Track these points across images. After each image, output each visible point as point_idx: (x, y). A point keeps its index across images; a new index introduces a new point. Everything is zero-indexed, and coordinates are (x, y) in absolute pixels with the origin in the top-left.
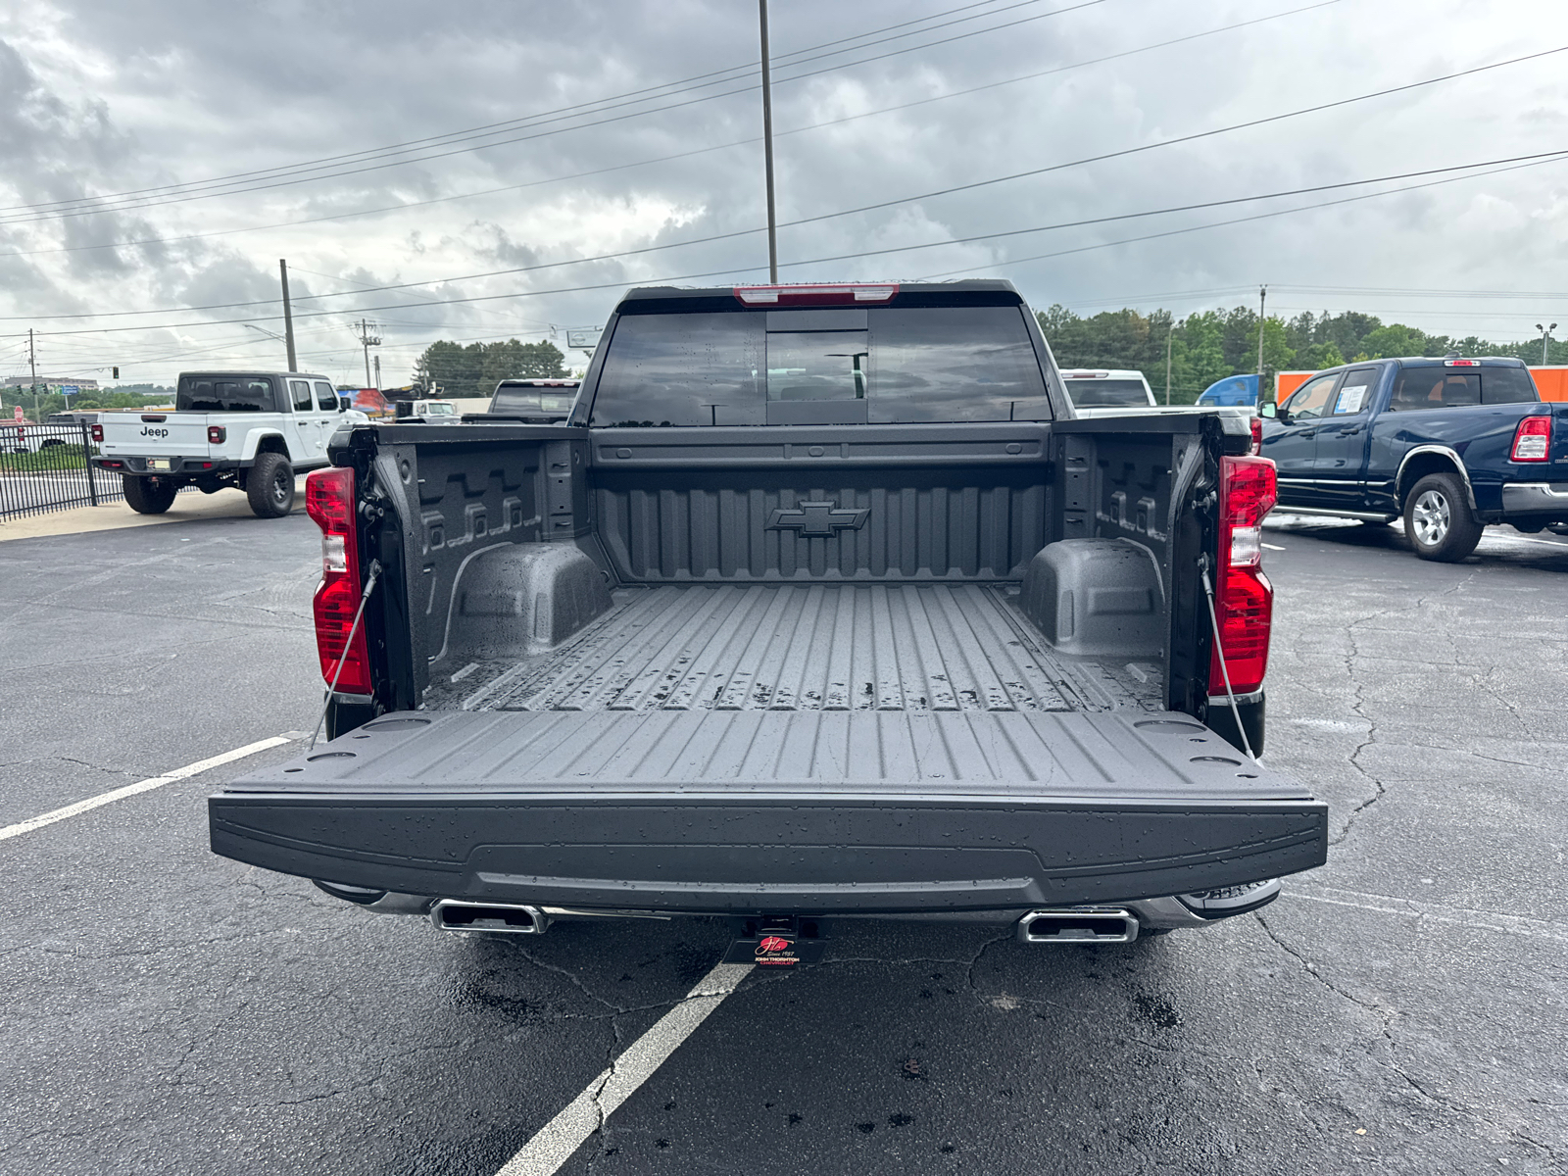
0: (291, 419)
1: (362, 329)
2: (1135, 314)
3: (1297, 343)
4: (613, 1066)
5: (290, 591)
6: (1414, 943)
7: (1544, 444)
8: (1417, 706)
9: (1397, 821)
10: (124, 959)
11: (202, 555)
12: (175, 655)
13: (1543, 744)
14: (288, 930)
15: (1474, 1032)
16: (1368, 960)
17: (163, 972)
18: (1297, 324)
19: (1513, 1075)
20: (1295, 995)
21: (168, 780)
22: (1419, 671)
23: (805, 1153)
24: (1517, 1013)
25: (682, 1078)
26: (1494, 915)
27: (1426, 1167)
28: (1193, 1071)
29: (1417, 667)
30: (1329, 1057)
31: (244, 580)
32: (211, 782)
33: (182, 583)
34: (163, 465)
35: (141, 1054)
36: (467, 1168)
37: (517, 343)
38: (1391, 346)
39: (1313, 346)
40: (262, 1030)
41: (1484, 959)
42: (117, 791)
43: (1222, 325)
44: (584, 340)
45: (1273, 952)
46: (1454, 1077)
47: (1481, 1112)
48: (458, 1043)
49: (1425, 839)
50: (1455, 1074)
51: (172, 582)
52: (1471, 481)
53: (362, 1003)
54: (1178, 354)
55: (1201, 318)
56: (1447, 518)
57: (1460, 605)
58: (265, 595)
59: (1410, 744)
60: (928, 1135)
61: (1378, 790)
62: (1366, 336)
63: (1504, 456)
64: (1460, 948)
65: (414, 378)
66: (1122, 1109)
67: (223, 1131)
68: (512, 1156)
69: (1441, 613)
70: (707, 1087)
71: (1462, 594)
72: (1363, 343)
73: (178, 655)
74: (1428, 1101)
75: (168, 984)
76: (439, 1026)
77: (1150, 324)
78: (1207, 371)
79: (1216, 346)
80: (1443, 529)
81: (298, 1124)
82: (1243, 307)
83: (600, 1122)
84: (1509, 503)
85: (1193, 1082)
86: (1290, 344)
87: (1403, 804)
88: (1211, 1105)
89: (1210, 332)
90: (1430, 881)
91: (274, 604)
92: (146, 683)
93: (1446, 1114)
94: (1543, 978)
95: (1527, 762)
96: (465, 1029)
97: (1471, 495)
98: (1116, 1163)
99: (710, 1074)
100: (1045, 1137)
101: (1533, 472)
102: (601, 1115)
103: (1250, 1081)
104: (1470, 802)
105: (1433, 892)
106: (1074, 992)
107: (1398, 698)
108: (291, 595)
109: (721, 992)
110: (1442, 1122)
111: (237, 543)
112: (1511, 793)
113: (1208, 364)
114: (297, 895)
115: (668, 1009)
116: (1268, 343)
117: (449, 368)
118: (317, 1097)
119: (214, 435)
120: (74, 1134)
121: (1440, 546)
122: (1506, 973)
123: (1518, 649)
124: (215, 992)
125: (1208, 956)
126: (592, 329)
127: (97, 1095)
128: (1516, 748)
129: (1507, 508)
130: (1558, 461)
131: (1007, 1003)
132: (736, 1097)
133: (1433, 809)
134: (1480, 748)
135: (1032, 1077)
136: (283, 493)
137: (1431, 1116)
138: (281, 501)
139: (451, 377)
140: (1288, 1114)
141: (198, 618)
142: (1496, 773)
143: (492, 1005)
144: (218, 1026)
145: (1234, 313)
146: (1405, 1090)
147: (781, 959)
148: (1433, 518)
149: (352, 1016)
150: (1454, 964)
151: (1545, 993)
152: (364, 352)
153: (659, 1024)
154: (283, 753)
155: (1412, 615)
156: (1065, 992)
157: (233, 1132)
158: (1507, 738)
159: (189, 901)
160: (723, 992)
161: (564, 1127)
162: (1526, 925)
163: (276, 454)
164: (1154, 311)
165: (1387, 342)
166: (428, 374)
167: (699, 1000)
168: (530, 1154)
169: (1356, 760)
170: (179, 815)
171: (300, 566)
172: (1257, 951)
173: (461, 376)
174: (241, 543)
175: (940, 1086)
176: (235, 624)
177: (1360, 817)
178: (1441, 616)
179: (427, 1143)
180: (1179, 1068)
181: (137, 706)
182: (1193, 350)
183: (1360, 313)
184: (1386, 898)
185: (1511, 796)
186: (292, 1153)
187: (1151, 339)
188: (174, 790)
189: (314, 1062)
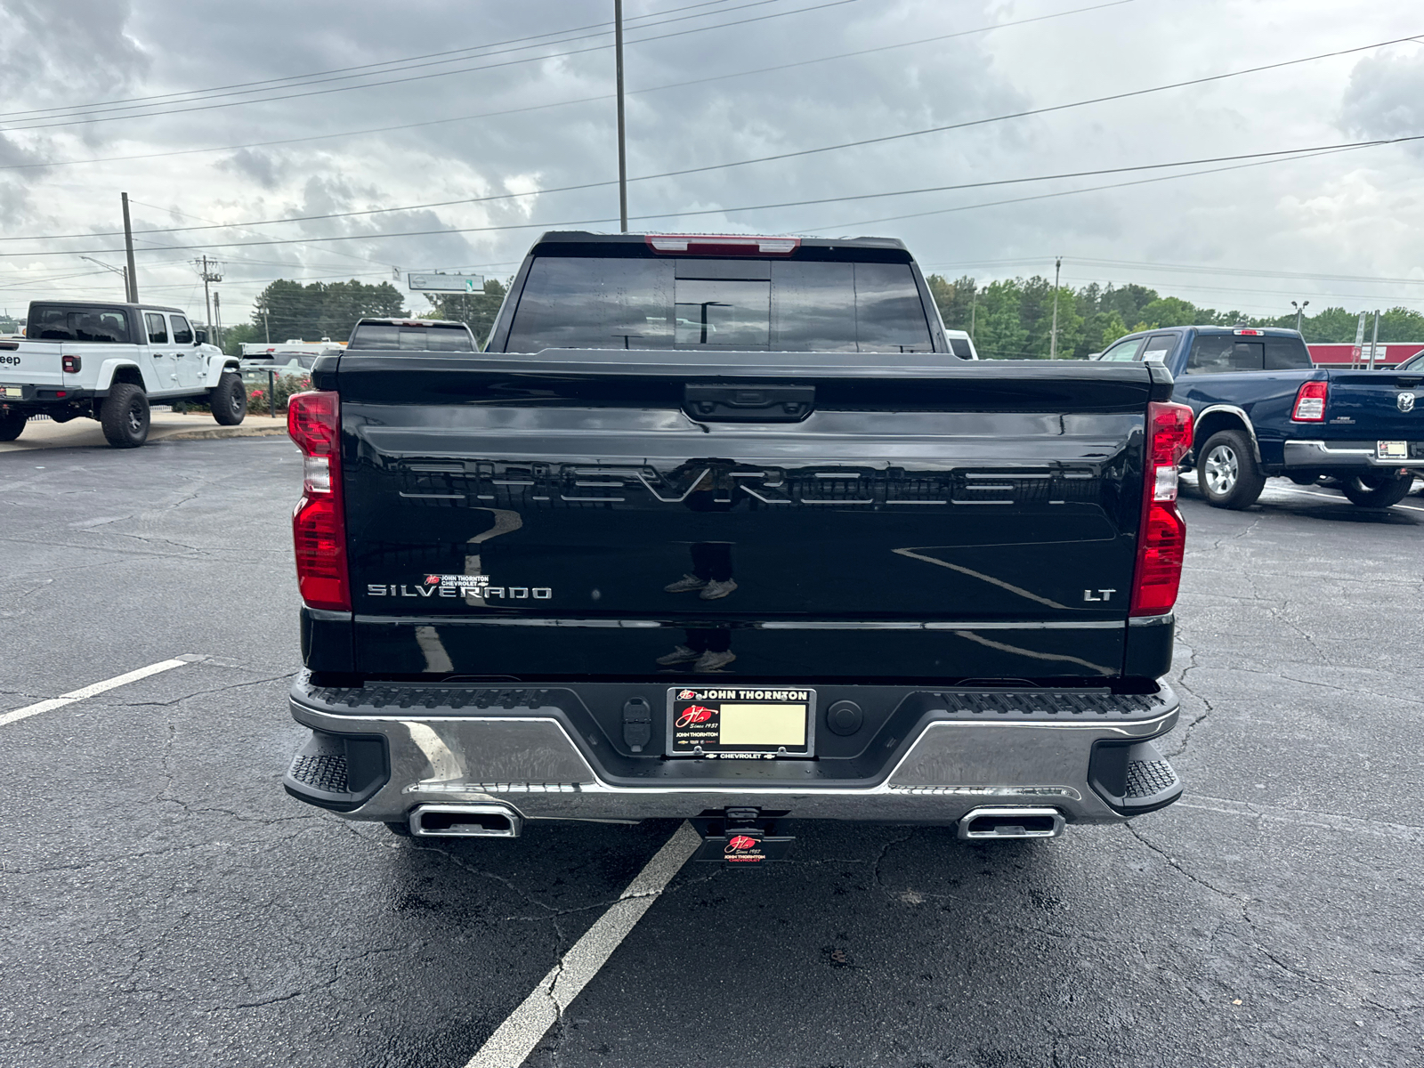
0: (147, 351)
1: (202, 265)
2: (942, 280)
3: (1085, 311)
4: (561, 963)
5: (159, 520)
6: (1258, 840)
7: (1321, 406)
8: (1228, 635)
9: (1227, 735)
10: (55, 873)
11: (60, 483)
12: (51, 580)
13: (1338, 668)
14: (218, 844)
15: (1319, 914)
16: (1221, 855)
17: (98, 886)
18: (1085, 294)
19: (1357, 950)
20: (1164, 886)
21: (67, 701)
22: (1225, 604)
23: (754, 1036)
24: (1352, 897)
25: (629, 972)
26: (1320, 814)
27: (1296, 1031)
28: (1087, 954)
29: (1223, 601)
30: (1201, 939)
31: (109, 508)
32: (112, 703)
33: (46, 509)
34: (15, 393)
35: (91, 964)
36: (437, 1061)
37: (358, 283)
38: (1167, 316)
39: (1098, 315)
40: (210, 938)
41: (1318, 852)
42: (16, 712)
43: (1019, 292)
44: (425, 283)
45: (1139, 849)
46: (1308, 953)
47: (1335, 982)
48: (407, 945)
49: (1252, 750)
50: (1308, 951)
51: (33, 509)
52: (1257, 438)
53: (306, 911)
54: (980, 318)
55: (1002, 286)
56: (1235, 470)
57: (1253, 548)
58: (134, 523)
59: (1227, 667)
60: (863, 1017)
61: (1207, 708)
62: (1145, 306)
63: (1286, 416)
64: (1297, 844)
65: (254, 315)
66: (1030, 989)
67: (188, 1035)
68: (479, 1047)
69: (1236, 554)
70: (653, 980)
71: (1252, 538)
72: (1142, 312)
73: (54, 580)
74: (1289, 974)
75: (106, 897)
76: (386, 930)
77: (956, 289)
78: (1005, 334)
79: (1014, 312)
80: (1232, 480)
81: (263, 1026)
82: (1038, 277)
83: (558, 1014)
84: (1290, 458)
85: (1088, 964)
86: (1079, 312)
87: (1230, 719)
88: (1107, 983)
89: (1009, 299)
90: (1262, 786)
91: (145, 532)
92: (25, 607)
93: (1306, 985)
94: (1369, 868)
95: (1327, 684)
96: (412, 933)
97: (1257, 450)
98: (1033, 1036)
99: (653, 968)
100: (967, 1016)
101: (1310, 431)
102: (557, 1008)
103: (1137, 961)
104: (1285, 718)
105: (1266, 795)
106: (972, 887)
107: (1211, 627)
108: (161, 523)
109: (651, 893)
110: (1303, 991)
111: (95, 471)
112: (1318, 710)
113: (1006, 328)
114: (220, 810)
115: (604, 910)
116: (1060, 310)
117: (288, 306)
118: (277, 1000)
119: (69, 364)
120: (35, 1042)
121: (1229, 495)
122: (1338, 864)
123: (1305, 586)
124: (154, 903)
125: (1083, 854)
126: (432, 272)
127: (52, 1005)
128: (1317, 672)
129: (1288, 462)
130: (1332, 421)
131: (915, 899)
132: (682, 988)
133: (1256, 724)
134: (1287, 672)
135: (947, 963)
136: (139, 424)
137: (1294, 987)
138: (136, 432)
139: (291, 315)
140: (1174, 989)
141: (69, 544)
142: (1303, 693)
143: (434, 910)
144: (164, 936)
145: (1031, 282)
146: (1269, 966)
147: (748, 857)
148: (1223, 470)
149: (296, 923)
150: (1294, 857)
151: (1372, 881)
152: (204, 288)
153: (598, 924)
154: (182, 675)
155: (1212, 555)
156: (964, 887)
157: (199, 1035)
158: (1307, 663)
159: (111, 818)
160: (653, 893)
161: (525, 1020)
162: (1349, 823)
163: (131, 385)
164: (960, 278)
165: (1163, 313)
166: (268, 311)
167: (633, 901)
168: (495, 1046)
169: (1183, 682)
170: (85, 735)
171: (164, 495)
172: (1126, 849)
173: (301, 315)
174: (99, 471)
175: (867, 973)
176: (108, 551)
177: (1195, 731)
178: (1236, 556)
179: (394, 1039)
180: (1074, 952)
181: (21, 629)
182: (993, 315)
183: (1140, 285)
184: (1229, 801)
185: (1319, 713)
186: (262, 1053)
187: (956, 304)
188: (76, 710)
189: (268, 967)
